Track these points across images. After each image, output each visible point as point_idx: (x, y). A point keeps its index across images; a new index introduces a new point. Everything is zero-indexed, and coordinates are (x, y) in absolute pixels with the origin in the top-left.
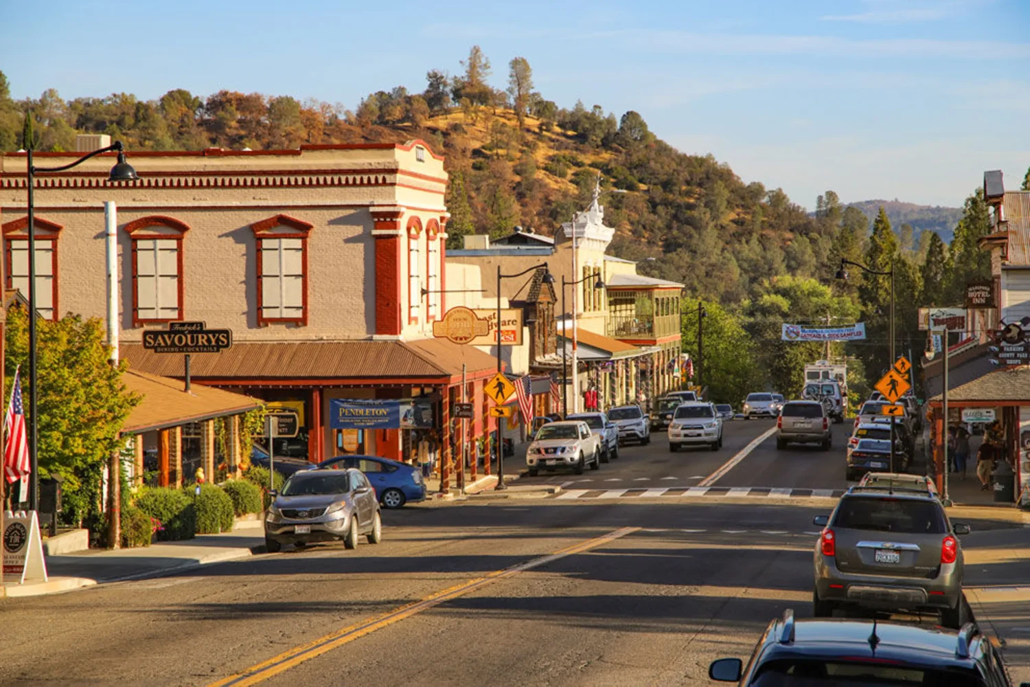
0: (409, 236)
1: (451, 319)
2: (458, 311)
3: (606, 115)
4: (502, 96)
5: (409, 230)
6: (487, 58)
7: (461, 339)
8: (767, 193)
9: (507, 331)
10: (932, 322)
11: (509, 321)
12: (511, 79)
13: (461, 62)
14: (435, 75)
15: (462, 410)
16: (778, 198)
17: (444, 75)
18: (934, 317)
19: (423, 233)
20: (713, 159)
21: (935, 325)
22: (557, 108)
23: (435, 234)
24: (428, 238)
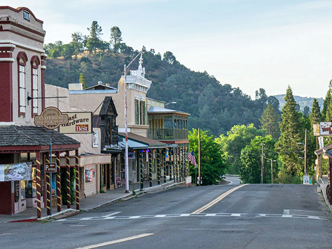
0: (19, 64)
1: (46, 114)
2: (50, 110)
3: (156, 53)
4: (108, 45)
5: (18, 59)
6: (100, 27)
7: (52, 126)
8: (233, 89)
9: (83, 125)
10: (321, 129)
11: (84, 119)
12: (111, 37)
13: (88, 29)
14: (76, 35)
15: (50, 167)
16: (238, 91)
17: (80, 35)
18: (323, 127)
19: (28, 63)
20: (207, 73)
21: (323, 131)
22: (133, 50)
23: (37, 65)
24: (32, 67)
